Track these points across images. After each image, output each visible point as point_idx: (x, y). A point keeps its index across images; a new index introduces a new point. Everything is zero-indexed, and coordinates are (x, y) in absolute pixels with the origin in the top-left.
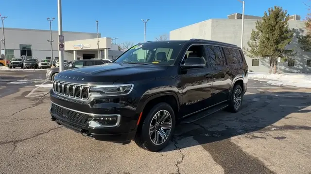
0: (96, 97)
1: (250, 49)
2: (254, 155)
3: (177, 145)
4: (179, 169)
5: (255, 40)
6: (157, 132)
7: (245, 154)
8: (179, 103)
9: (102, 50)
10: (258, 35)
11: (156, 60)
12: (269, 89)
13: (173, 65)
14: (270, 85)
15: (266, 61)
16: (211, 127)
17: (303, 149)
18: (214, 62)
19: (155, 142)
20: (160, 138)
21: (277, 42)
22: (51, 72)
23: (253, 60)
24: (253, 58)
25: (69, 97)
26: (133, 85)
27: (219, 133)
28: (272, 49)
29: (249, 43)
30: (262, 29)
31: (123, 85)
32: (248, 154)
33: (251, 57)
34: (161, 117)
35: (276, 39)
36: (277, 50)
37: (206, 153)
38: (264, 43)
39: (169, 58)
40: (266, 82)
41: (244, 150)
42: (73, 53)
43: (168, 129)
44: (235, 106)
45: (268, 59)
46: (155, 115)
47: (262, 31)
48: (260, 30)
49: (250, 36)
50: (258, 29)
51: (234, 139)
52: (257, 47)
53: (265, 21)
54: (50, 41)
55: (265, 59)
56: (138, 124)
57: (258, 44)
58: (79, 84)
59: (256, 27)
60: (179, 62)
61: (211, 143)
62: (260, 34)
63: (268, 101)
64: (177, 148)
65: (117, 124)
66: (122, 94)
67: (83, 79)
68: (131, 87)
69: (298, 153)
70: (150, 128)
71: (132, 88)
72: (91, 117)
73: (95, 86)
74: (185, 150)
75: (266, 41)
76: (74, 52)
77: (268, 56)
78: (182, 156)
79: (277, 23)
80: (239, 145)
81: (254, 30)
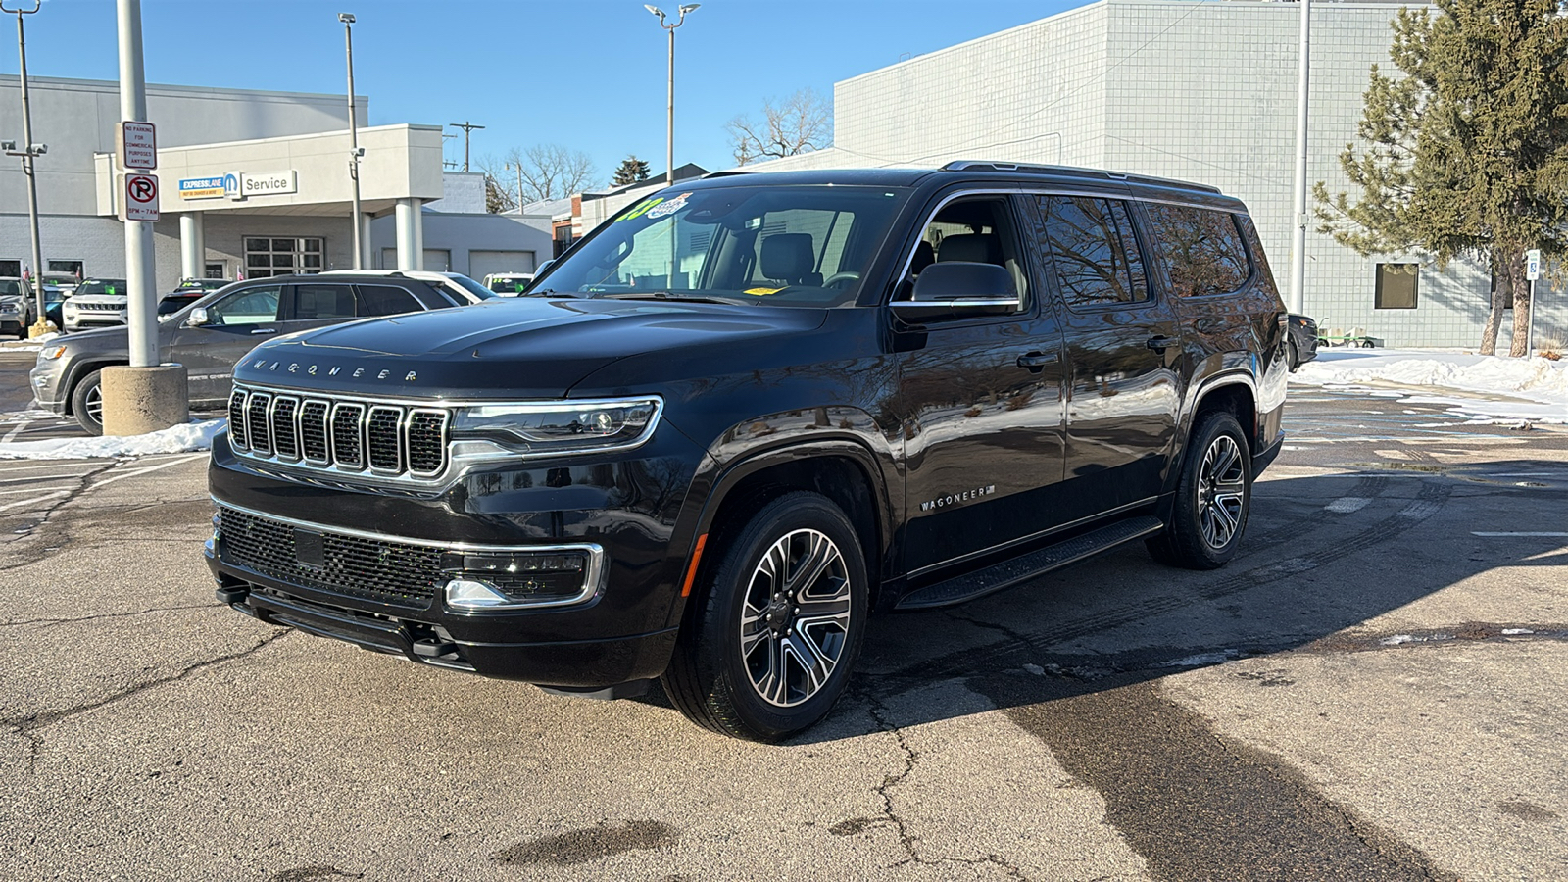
0: (479, 463)
1: (1357, 195)
2: (1261, 746)
3: (882, 714)
4: (893, 803)
5: (1385, 139)
6: (779, 640)
7: (1219, 745)
8: (891, 510)
9: (381, 213)
10: (1408, 102)
11: (758, 275)
12: (1442, 448)
13: (852, 305)
14: (1461, 425)
15: (1454, 276)
16: (1067, 638)
17: (1514, 722)
18: (1105, 285)
19: (770, 692)
20: (796, 675)
21: (1531, 154)
22: (63, 362)
23: (1379, 266)
24: (1378, 258)
25: (333, 469)
26: (660, 404)
27: (1103, 660)
28: (1497, 197)
29: (1348, 160)
30: (1431, 66)
31: (612, 404)
32: (1237, 742)
33: (1368, 248)
34: (793, 568)
35: (1518, 134)
36: (1526, 202)
37: (1029, 742)
38: (1442, 155)
39: (829, 270)
40: (1443, 407)
41: (1219, 728)
42: (177, 234)
43: (834, 629)
44: (1207, 533)
45: (1468, 266)
46: (768, 555)
47: (1431, 82)
48: (1417, 73)
49: (1357, 110)
50: (1408, 64)
51: (1176, 686)
52: (1403, 181)
53: (1454, 16)
54: (22, 147)
55: (1454, 263)
56: (685, 593)
57: (1408, 164)
58: (394, 403)
59: (1398, 50)
60: (882, 287)
61: (1057, 704)
62: (1422, 95)
63: (1416, 512)
64: (881, 726)
65: (588, 590)
66: (607, 448)
67: (411, 376)
68: (650, 411)
69: (1483, 735)
70: (744, 621)
71: (656, 416)
72: (459, 560)
73: (477, 409)
74: (919, 735)
75: (1455, 145)
76: (185, 221)
77: (1470, 241)
78: (905, 754)
79: (1525, 26)
80: (1200, 709)
81: (1382, 74)
